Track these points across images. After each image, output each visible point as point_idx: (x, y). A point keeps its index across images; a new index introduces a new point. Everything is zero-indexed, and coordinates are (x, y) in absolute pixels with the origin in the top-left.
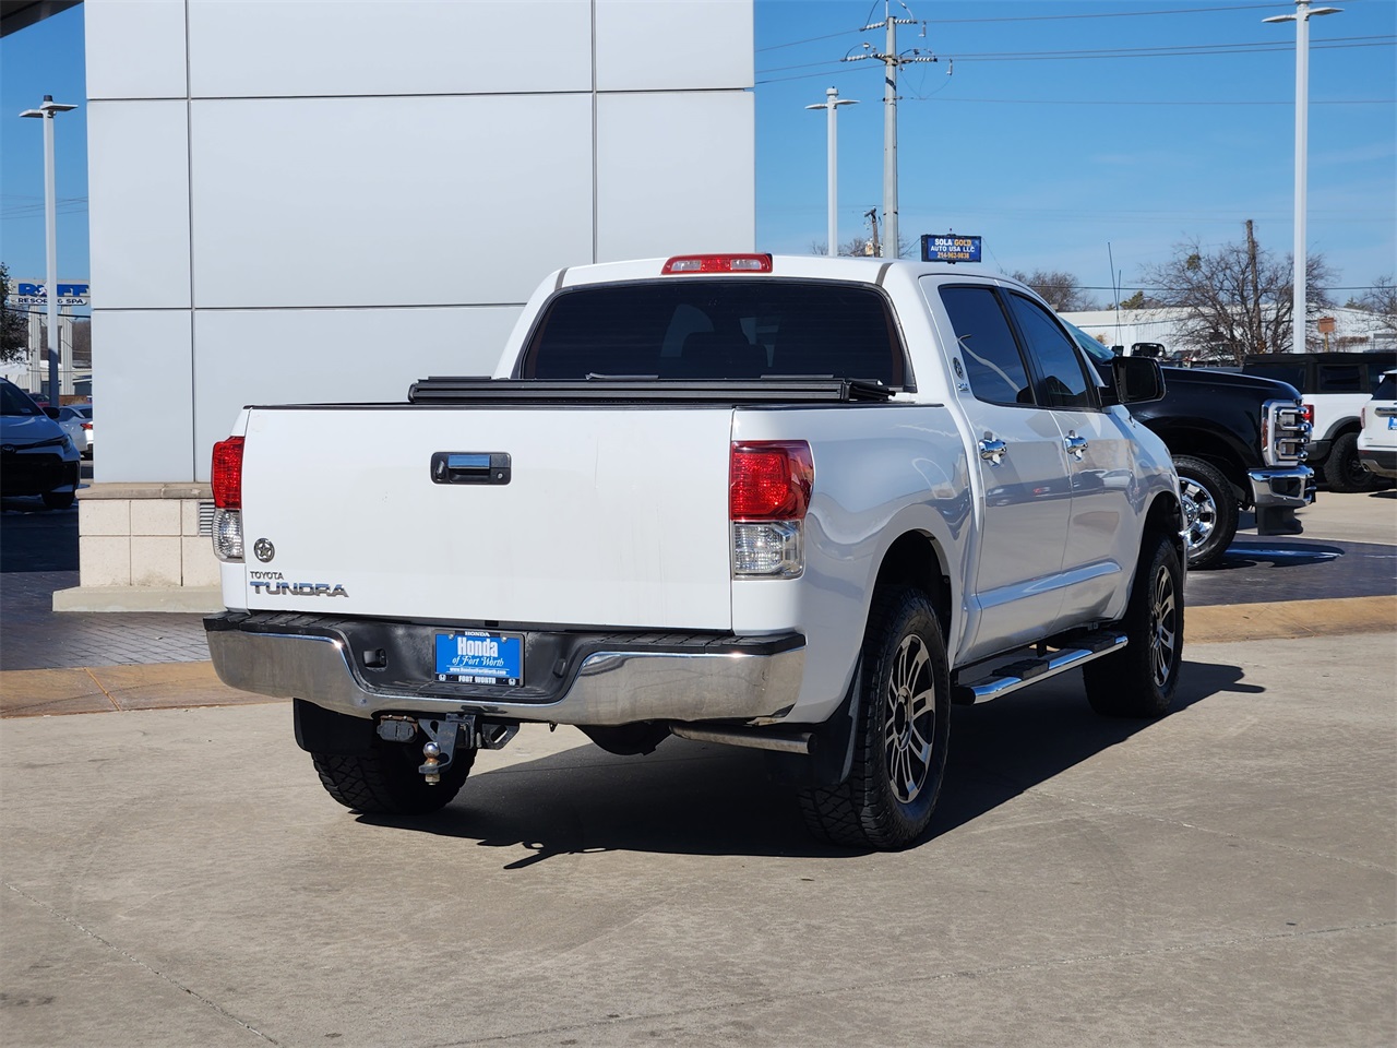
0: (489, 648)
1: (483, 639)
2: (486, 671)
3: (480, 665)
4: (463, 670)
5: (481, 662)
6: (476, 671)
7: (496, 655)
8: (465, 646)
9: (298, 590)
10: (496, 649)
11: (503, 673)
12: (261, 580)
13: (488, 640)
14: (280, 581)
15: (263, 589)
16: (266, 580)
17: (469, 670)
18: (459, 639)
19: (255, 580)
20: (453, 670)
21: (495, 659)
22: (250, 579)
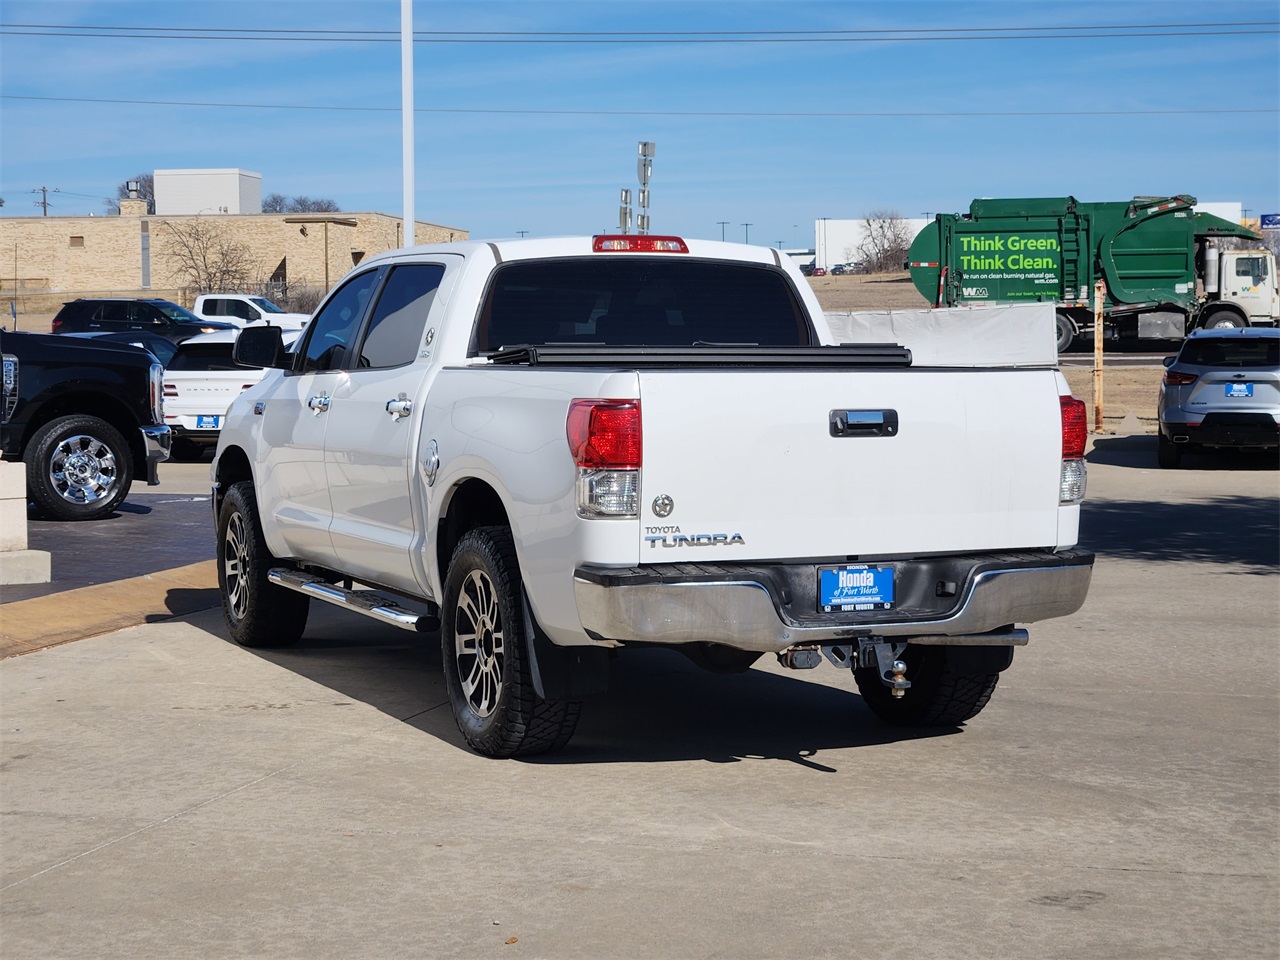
0: (866, 579)
1: (860, 571)
2: (863, 599)
3: (859, 594)
4: (843, 600)
5: (859, 592)
6: (855, 600)
7: (872, 584)
8: (846, 579)
9: (696, 541)
10: (872, 579)
11: (877, 599)
12: (657, 534)
13: (865, 572)
14: (677, 534)
15: (659, 543)
16: (662, 534)
17: (849, 600)
18: (841, 573)
19: (650, 535)
20: (835, 601)
21: (871, 587)
22: (645, 534)
